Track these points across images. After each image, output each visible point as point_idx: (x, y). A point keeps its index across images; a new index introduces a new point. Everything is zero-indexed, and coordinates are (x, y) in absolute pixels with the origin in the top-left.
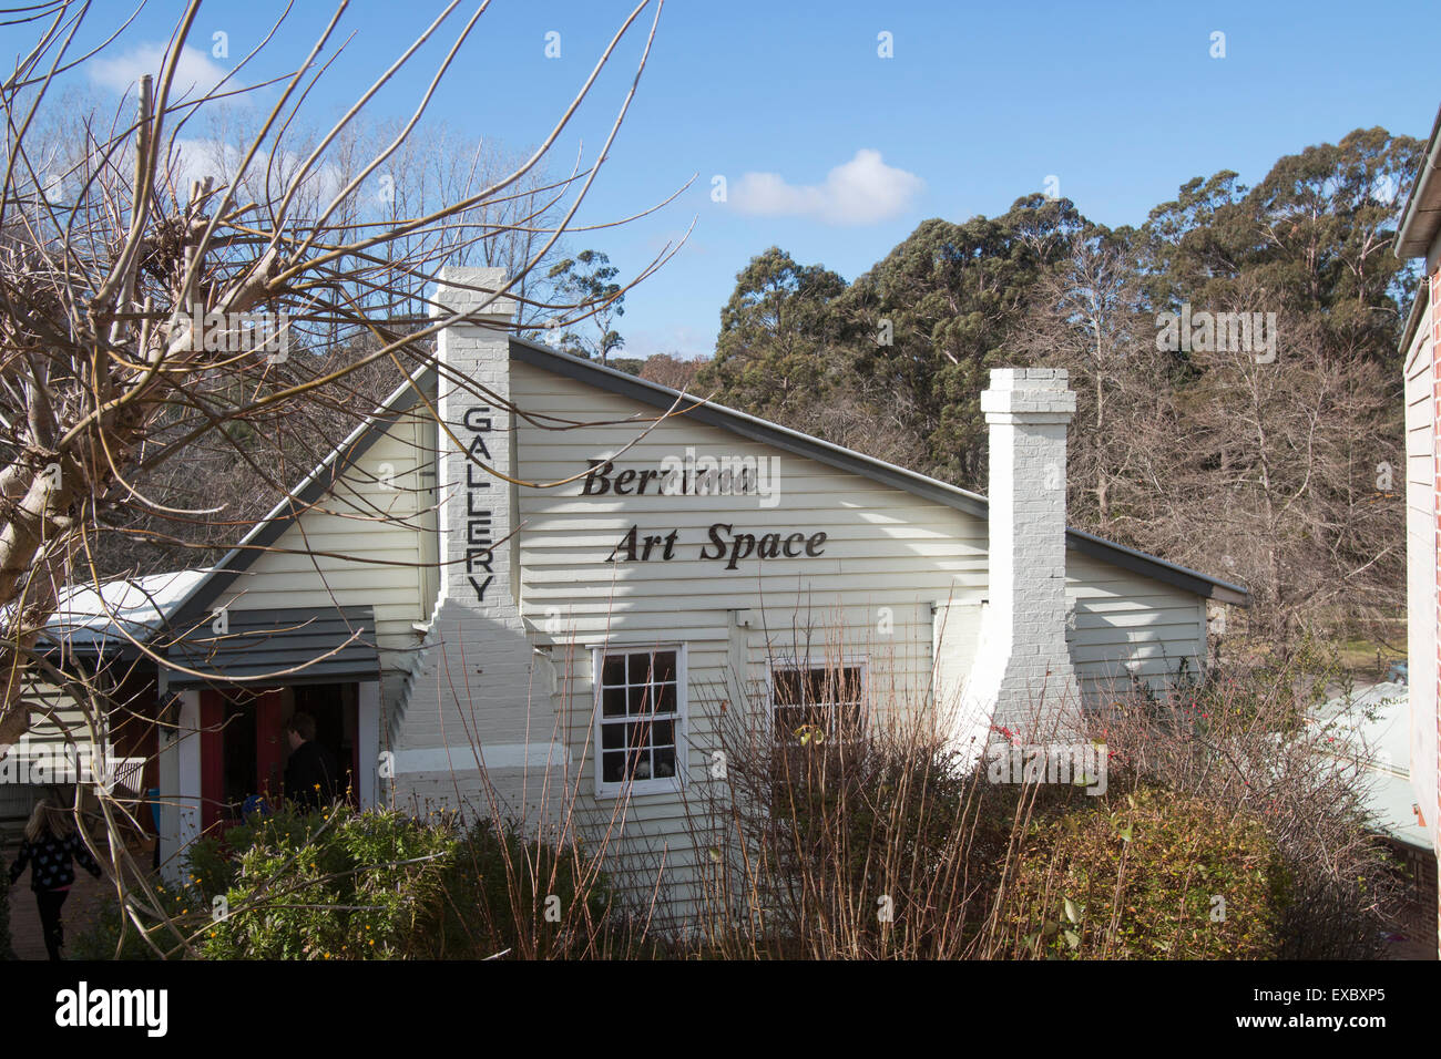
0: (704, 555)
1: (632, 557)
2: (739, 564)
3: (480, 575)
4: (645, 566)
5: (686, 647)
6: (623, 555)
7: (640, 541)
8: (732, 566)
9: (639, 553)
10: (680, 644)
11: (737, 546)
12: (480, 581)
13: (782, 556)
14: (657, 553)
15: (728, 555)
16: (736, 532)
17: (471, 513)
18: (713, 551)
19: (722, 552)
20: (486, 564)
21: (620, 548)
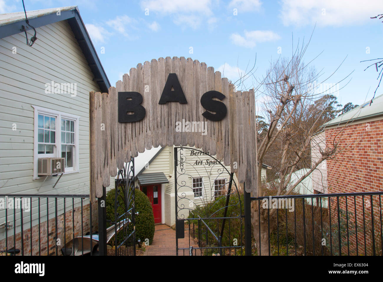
0: (206, 164)
1: (197, 164)
2: (210, 165)
3: (182, 167)
4: (198, 166)
5: (204, 177)
6: (196, 164)
7: (198, 162)
8: (209, 165)
9: (198, 164)
10: (203, 177)
11: (210, 162)
12: (182, 168)
13: (216, 164)
14: (200, 164)
15: (209, 164)
16: (210, 160)
17: (181, 158)
18: (207, 163)
19: (208, 164)
20: (182, 166)
21: (195, 163)
